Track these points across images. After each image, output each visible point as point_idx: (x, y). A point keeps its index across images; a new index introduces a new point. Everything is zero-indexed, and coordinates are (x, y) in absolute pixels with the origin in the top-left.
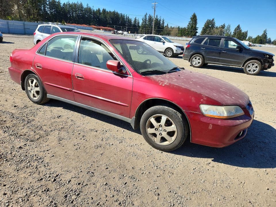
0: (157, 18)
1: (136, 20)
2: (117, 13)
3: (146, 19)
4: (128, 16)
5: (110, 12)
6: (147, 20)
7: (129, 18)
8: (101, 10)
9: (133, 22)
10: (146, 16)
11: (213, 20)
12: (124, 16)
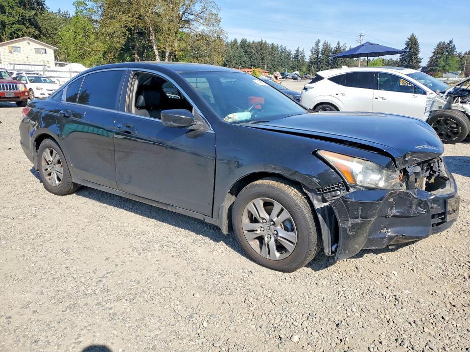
0: (339, 46)
1: (298, 52)
2: (265, 43)
3: (318, 49)
4: (284, 46)
5: (253, 42)
6: (320, 50)
7: (285, 49)
8: (239, 41)
9: (293, 56)
10: (317, 44)
11: (451, 42)
12: (277, 48)
